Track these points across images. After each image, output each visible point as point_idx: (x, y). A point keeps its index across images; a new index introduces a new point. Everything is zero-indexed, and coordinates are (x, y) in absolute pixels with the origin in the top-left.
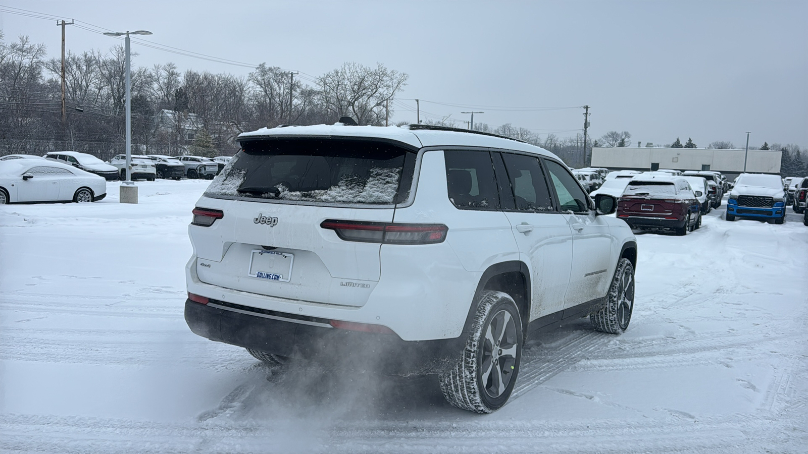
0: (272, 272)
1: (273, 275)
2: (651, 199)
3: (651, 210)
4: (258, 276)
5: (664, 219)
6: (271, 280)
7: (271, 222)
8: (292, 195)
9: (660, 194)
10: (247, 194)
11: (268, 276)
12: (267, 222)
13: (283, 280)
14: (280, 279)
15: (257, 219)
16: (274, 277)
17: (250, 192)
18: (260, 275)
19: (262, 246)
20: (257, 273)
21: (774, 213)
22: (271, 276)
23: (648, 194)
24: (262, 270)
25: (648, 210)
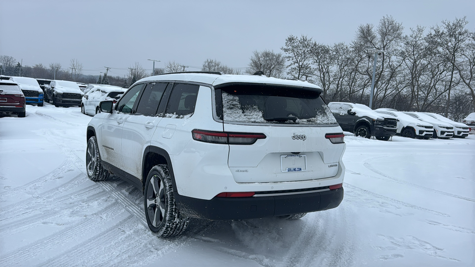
0: (296, 166)
1: (298, 168)
2: (5, 94)
3: (5, 101)
4: (288, 171)
5: (15, 107)
6: (296, 172)
7: (303, 138)
8: (303, 121)
9: (10, 91)
10: (274, 121)
11: (295, 170)
12: (300, 138)
13: (303, 170)
14: (302, 170)
15: (294, 137)
16: (298, 170)
17: (276, 120)
18: (289, 170)
19: (292, 153)
20: (287, 169)
21: (39, 100)
22: (296, 169)
23: (2, 91)
24: (289, 167)
25: (4, 101)
